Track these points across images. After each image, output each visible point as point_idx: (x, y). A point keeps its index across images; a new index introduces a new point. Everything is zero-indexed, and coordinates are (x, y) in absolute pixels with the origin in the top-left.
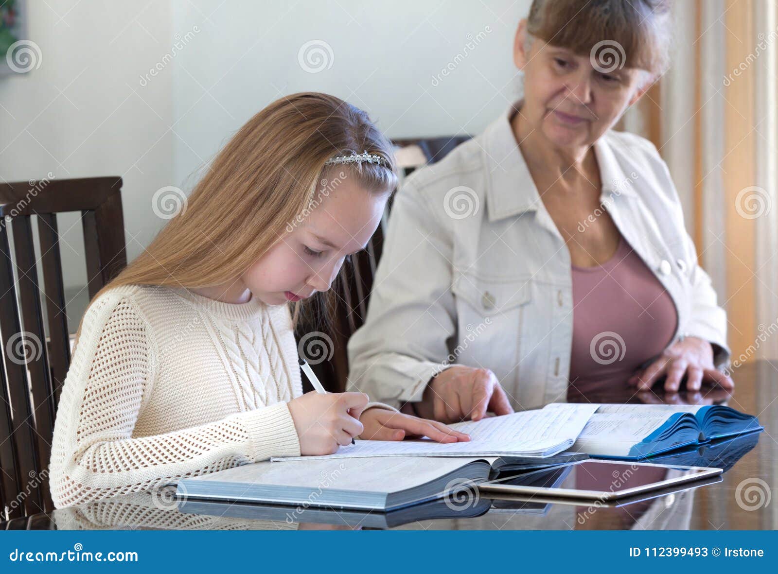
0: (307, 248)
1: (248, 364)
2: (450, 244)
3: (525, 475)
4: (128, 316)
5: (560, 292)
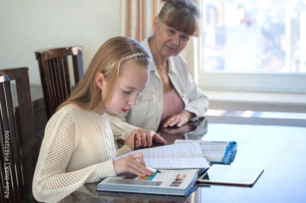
0: (125, 91)
5: (159, 97)
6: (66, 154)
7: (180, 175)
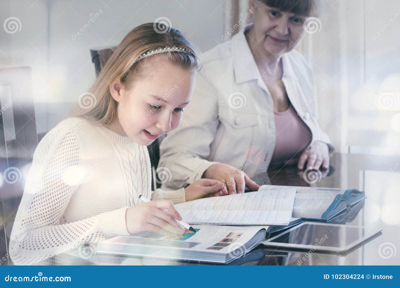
6: (62, 195)
7: (234, 233)
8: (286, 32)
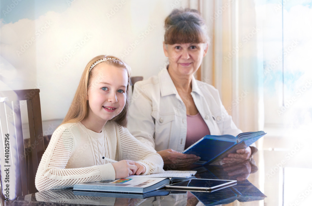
1: (99, 144)
2: (151, 101)
3: (179, 183)
4: (68, 134)
5: (183, 119)
8: (188, 57)
